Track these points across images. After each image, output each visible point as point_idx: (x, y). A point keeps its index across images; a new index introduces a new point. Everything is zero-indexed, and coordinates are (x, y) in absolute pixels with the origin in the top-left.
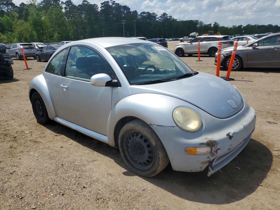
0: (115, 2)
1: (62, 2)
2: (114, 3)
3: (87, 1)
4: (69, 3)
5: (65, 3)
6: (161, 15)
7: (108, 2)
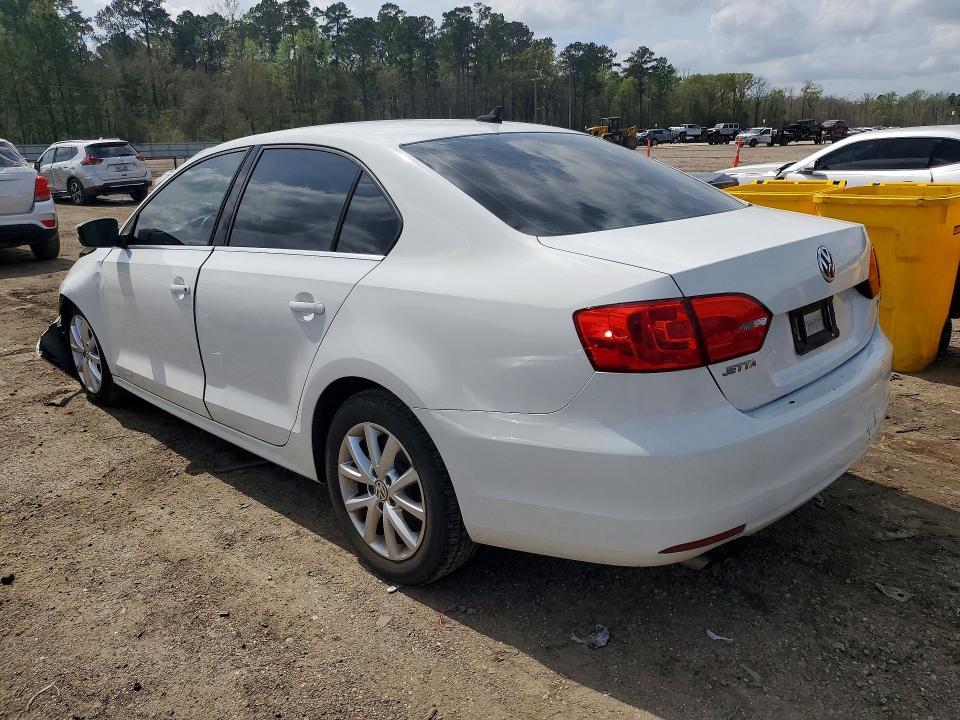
0: (490, 8)
1: (316, 9)
2: (485, 12)
3: (395, 7)
4: (337, 12)
5: (327, 14)
6: (630, 55)
7: (467, 9)
